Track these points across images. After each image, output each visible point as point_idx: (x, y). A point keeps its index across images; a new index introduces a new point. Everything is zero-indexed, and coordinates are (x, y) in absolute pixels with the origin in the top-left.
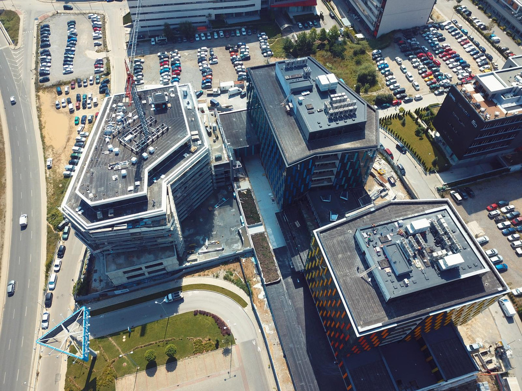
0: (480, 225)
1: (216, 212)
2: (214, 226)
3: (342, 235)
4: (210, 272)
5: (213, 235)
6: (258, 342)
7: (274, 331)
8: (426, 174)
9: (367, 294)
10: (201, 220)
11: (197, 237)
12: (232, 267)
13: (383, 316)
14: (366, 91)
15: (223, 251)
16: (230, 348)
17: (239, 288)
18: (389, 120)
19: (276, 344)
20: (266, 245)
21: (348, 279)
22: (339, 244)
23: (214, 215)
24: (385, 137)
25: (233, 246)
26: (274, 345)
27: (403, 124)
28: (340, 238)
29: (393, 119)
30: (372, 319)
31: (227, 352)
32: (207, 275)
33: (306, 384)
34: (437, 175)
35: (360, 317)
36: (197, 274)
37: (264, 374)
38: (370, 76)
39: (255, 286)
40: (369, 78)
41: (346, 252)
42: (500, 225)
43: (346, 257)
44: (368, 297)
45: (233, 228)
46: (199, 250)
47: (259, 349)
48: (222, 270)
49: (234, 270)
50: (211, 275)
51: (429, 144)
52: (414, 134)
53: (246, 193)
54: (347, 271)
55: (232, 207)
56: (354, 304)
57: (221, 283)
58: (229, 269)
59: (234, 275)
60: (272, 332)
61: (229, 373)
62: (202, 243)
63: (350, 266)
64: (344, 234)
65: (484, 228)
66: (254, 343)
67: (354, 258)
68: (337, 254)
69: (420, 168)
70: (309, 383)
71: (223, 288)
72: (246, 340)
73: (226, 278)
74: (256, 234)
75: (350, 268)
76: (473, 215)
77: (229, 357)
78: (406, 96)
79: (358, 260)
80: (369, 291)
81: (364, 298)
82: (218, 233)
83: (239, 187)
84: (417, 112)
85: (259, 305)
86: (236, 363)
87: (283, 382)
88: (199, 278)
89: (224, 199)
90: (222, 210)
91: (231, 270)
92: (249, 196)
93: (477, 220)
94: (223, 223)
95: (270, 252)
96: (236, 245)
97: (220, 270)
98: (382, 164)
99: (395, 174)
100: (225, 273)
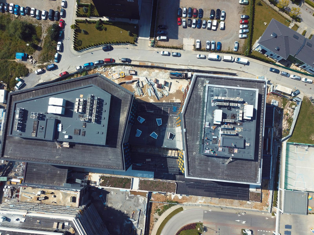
0: (187, 37)
1: (109, 205)
2: (120, 211)
3: (195, 160)
4: (152, 223)
5: (127, 213)
6: (206, 210)
7: (203, 198)
8: (136, 45)
9: (239, 166)
10: (112, 218)
11: (124, 224)
12: (154, 208)
13: (255, 164)
14: (39, 41)
15: (142, 211)
16: (203, 227)
17: (170, 209)
18: (77, 40)
19: (211, 200)
20: (150, 183)
21: (226, 172)
22: (200, 166)
23: (111, 208)
24: (92, 53)
25: (140, 203)
26: (211, 201)
27: (86, 33)
28: (197, 163)
29: (77, 37)
30: (254, 171)
31: (205, 229)
32: (153, 225)
33: (239, 194)
34: (140, 38)
35: (250, 178)
36: (150, 231)
37: (225, 213)
38: (25, 30)
39: (172, 198)
40: (27, 32)
41: (208, 164)
42: (193, 26)
43: (211, 166)
44: (241, 166)
45: (126, 198)
46: (134, 226)
47: (210, 210)
48: (154, 215)
49: (157, 207)
50: (154, 223)
51: (113, 27)
52: (98, 31)
53: (103, 181)
54: (220, 170)
55: (109, 193)
56: (242, 177)
57: (162, 218)
58: (155, 210)
59: (160, 208)
60: (204, 199)
61: (216, 232)
62: (130, 222)
63: (218, 166)
64: (195, 158)
65: (190, 37)
66: (206, 212)
67: (214, 161)
68: (207, 170)
69: (129, 46)
70: (238, 192)
71: (166, 218)
72: (202, 216)
73: (160, 214)
74: (140, 186)
75: (219, 168)
76: (179, 37)
77: (208, 229)
78: (59, 13)
79: (216, 159)
80: (237, 164)
81: (240, 169)
82: (127, 209)
83: (95, 183)
84: (78, 15)
85: (185, 200)
86: (213, 226)
87: (232, 204)
88: (153, 231)
89: (101, 196)
90: (109, 201)
91: (156, 209)
92: (107, 179)
93: (183, 37)
94: (120, 203)
95: (156, 182)
96: (140, 201)
97: (153, 216)
98: (115, 70)
99: (127, 67)
100: (157, 214)
